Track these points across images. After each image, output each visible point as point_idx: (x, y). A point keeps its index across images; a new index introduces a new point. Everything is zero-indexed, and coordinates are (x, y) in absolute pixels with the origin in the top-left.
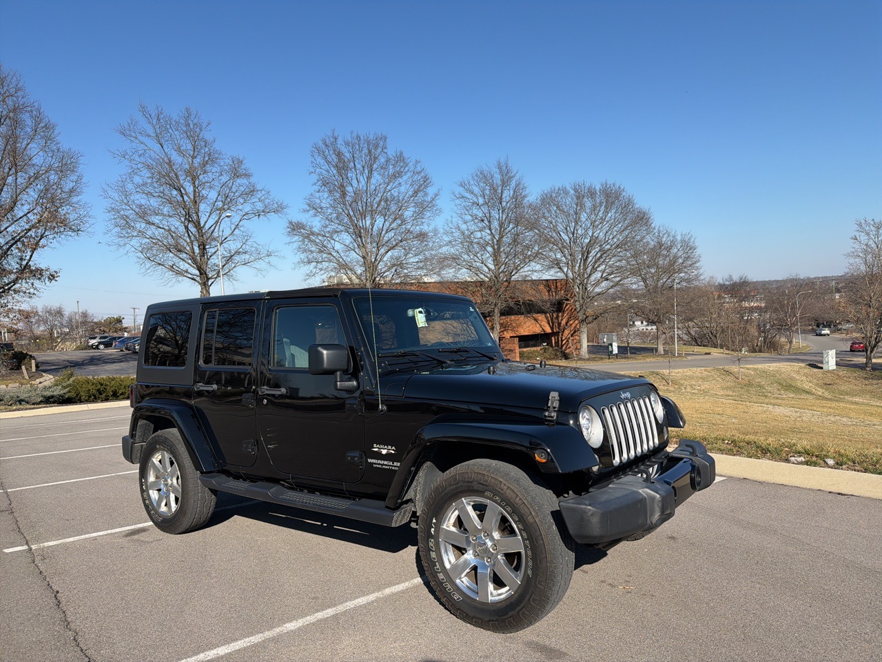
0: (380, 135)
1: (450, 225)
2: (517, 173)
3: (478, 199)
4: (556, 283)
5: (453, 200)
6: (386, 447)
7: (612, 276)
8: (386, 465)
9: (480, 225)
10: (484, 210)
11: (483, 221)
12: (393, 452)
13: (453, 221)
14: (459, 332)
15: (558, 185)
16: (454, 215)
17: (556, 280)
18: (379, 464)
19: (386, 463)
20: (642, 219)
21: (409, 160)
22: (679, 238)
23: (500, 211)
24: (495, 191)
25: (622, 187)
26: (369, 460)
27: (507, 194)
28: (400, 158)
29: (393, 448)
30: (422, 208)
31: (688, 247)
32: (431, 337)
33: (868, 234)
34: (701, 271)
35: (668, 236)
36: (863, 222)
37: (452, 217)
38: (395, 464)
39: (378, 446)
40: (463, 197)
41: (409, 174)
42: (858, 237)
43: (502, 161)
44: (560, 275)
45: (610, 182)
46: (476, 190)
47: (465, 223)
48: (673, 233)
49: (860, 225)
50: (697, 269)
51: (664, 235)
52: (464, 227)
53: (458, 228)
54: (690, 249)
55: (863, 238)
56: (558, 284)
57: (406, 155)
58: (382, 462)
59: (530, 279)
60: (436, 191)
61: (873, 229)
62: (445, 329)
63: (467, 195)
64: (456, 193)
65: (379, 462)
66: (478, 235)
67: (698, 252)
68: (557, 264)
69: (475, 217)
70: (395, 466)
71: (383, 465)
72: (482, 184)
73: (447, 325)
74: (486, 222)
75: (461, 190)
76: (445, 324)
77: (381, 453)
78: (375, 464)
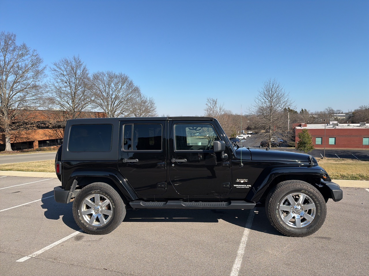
0: (11, 34)
1: (49, 83)
2: (83, 63)
3: (63, 72)
4: (99, 114)
5: (51, 71)
6: (243, 180)
7: (124, 112)
8: (243, 187)
9: (65, 84)
10: (66, 77)
11: (66, 83)
12: (247, 181)
13: (51, 81)
14: (52, 135)
15: (100, 71)
16: (51, 78)
17: (99, 112)
18: (240, 186)
19: (243, 186)
20: (136, 90)
21: (29, 49)
22: (148, 99)
23: (76, 79)
24: (73, 69)
25: (128, 76)
26: (234, 186)
27: (79, 72)
28: (24, 46)
29: (247, 180)
30: (37, 73)
31: (152, 103)
32: (37, 137)
33: (210, 103)
34: (156, 113)
35: (144, 98)
36: (209, 99)
37: (50, 79)
38: (247, 186)
39: (239, 179)
40: (55, 70)
41: (29, 56)
42: (208, 104)
43: (76, 57)
44: (102, 111)
45: (123, 73)
46: (63, 68)
47: (57, 82)
48: (146, 97)
49: (208, 100)
50: (155, 112)
51: (142, 97)
52: (56, 84)
53: (54, 85)
54: (153, 104)
55: (209, 105)
56: (100, 114)
57: (28, 46)
58: (241, 186)
59: (90, 111)
60: (44, 66)
61: (212, 101)
62: (44, 133)
63: (58, 69)
64: (52, 68)
65: (240, 185)
66: (64, 89)
67: (155, 105)
68: (101, 105)
69: (62, 81)
70: (247, 187)
71: (242, 186)
72: (65, 66)
73: (46, 131)
74: (68, 83)
75: (55, 67)
76: (45, 131)
77: (240, 182)
78: (237, 186)
